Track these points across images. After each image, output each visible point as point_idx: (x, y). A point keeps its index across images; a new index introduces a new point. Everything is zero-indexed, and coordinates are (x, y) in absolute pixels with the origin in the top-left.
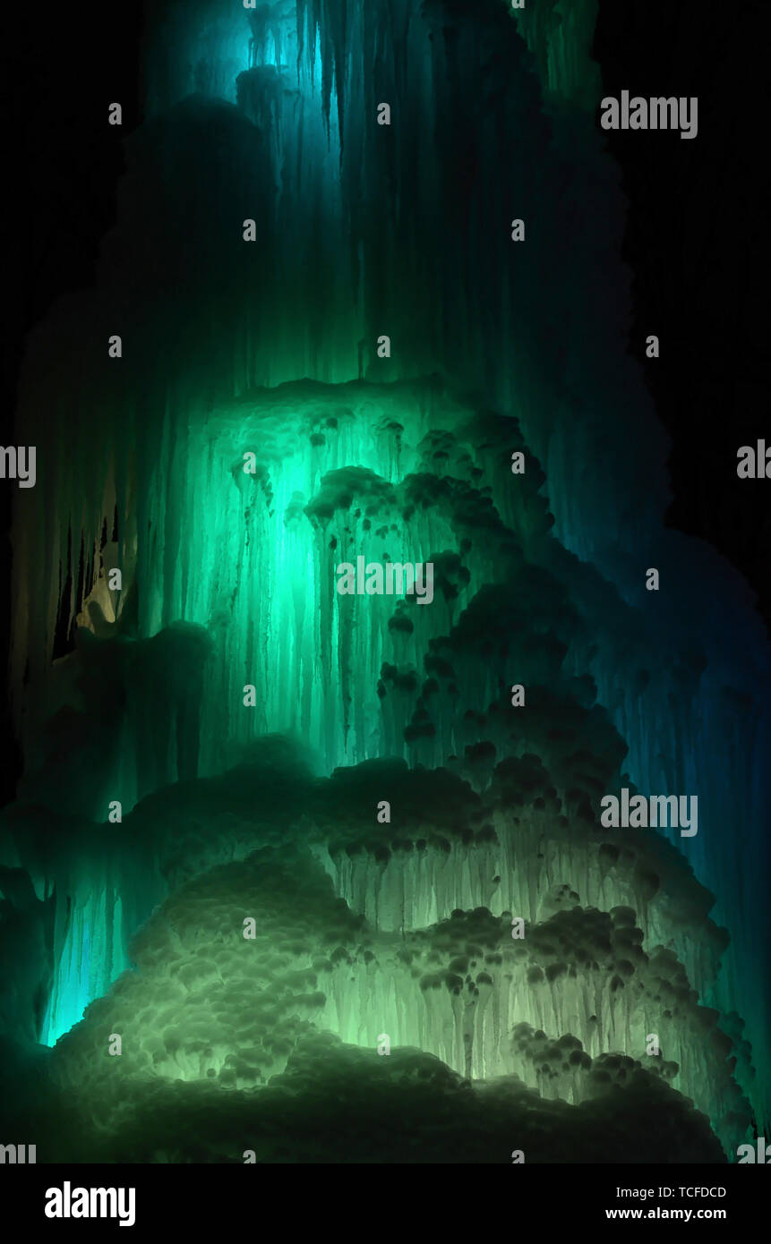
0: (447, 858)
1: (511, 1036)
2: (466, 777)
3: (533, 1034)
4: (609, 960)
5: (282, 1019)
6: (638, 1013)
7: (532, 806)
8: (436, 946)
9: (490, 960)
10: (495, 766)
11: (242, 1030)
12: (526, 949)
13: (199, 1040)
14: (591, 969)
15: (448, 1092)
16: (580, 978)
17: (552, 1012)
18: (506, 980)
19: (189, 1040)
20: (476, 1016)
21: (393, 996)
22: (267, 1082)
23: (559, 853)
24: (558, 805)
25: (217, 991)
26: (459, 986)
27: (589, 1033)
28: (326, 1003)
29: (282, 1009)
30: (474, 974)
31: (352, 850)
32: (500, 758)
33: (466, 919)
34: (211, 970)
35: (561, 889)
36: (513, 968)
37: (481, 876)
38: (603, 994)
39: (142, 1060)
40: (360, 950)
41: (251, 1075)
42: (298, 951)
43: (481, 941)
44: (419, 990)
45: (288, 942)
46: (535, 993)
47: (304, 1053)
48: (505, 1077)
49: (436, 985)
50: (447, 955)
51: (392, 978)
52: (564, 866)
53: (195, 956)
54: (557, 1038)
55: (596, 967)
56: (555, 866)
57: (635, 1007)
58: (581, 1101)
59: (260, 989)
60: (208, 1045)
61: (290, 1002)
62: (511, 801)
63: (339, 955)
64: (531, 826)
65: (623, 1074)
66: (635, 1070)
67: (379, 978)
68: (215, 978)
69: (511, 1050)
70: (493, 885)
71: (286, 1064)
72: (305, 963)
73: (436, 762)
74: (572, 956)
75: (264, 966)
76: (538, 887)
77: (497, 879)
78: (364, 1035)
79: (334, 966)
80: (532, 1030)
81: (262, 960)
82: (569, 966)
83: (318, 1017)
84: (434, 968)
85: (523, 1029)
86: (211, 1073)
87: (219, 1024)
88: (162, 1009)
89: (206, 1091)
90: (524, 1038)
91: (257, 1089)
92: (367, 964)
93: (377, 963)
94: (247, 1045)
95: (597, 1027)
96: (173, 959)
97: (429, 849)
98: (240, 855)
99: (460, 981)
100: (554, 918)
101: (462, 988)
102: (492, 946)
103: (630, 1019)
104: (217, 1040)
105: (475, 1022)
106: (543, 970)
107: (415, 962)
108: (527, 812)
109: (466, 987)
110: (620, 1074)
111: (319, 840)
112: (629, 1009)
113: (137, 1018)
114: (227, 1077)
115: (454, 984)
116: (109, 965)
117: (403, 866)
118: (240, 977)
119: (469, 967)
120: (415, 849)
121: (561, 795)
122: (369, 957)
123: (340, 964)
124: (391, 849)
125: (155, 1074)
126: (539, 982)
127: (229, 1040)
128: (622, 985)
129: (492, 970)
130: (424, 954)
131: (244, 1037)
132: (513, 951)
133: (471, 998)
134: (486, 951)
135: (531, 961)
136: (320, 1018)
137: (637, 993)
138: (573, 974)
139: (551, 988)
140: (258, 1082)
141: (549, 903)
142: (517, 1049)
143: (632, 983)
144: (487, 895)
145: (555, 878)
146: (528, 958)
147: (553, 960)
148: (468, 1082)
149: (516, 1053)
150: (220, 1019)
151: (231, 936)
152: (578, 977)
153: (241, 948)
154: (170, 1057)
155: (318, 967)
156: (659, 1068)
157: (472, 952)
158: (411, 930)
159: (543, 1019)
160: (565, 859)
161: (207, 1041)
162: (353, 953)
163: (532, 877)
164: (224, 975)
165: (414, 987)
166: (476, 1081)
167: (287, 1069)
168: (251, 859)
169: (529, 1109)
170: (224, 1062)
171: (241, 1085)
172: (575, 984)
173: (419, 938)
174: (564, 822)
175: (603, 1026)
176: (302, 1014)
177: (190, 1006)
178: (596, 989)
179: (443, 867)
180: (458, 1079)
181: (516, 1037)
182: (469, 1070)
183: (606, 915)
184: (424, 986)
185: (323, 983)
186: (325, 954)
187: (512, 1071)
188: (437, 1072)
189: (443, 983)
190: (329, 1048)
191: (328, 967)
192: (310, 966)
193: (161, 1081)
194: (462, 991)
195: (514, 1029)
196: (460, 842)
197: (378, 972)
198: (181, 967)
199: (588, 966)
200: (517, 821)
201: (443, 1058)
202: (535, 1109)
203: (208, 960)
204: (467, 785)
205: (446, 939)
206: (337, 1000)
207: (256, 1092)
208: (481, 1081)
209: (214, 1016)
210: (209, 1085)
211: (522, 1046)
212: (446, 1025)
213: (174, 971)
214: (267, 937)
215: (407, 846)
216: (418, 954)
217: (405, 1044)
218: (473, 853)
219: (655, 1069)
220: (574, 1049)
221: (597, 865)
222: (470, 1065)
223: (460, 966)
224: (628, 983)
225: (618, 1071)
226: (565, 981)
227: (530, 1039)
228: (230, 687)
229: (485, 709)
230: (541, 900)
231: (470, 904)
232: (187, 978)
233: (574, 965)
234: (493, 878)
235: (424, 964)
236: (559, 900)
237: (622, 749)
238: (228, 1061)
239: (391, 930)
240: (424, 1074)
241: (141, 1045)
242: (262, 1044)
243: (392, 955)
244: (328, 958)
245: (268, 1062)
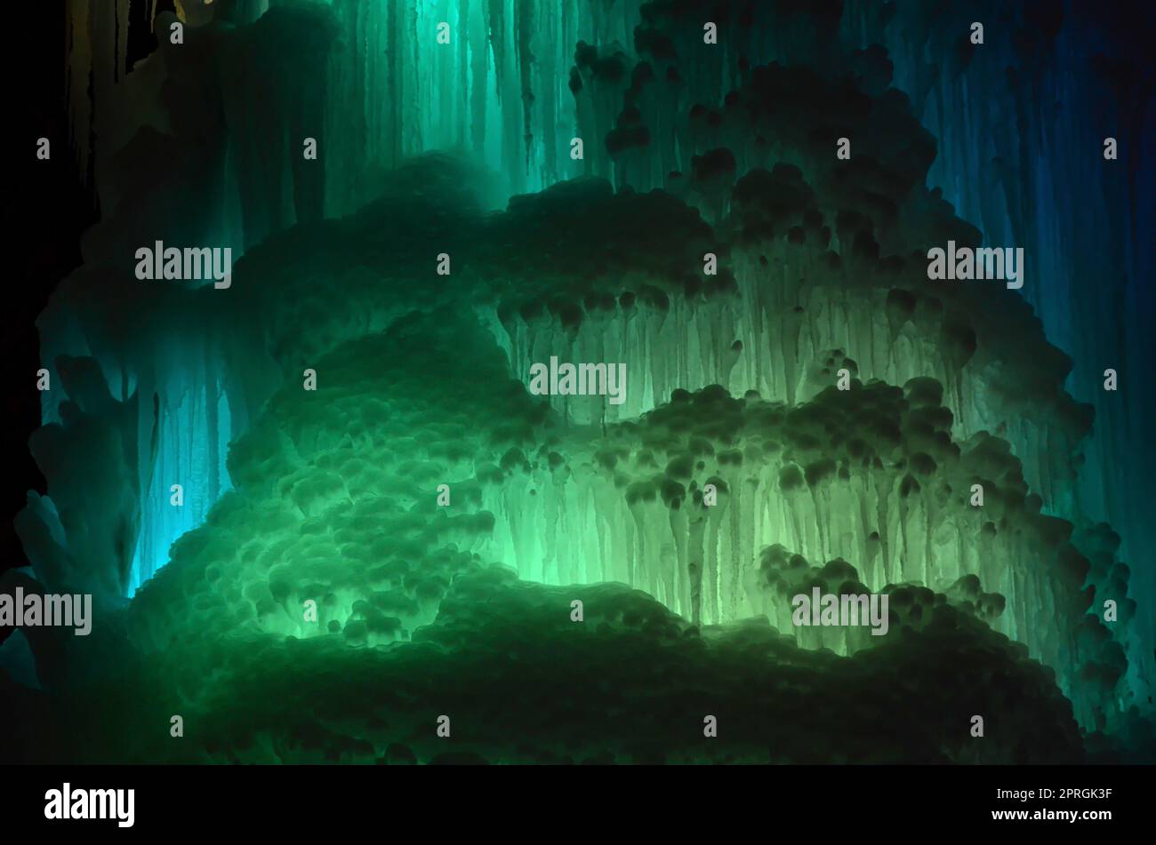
0: (664, 318)
1: (758, 565)
2: (695, 201)
3: (788, 560)
4: (897, 453)
5: (432, 550)
6: (947, 527)
7: (786, 238)
8: (649, 442)
9: (723, 459)
10: (735, 184)
11: (375, 566)
12: (779, 442)
13: (317, 582)
14: (871, 467)
15: (665, 643)
16: (855, 480)
17: (817, 528)
18: (749, 486)
19: (304, 583)
20: (706, 538)
21: (592, 514)
22: (410, 636)
23: (829, 303)
24: (825, 236)
25: (342, 515)
26: (680, 497)
27: (869, 560)
28: (496, 527)
29: (432, 536)
30: (701, 478)
31: (529, 311)
32: (742, 171)
33: (691, 402)
34: (335, 486)
35: (831, 356)
36: (760, 469)
37: (715, 342)
38: (890, 500)
39: (244, 613)
40: (543, 451)
41: (387, 627)
42: (454, 455)
43: (712, 433)
44: (626, 503)
45: (441, 444)
46: (791, 503)
47: (460, 597)
48: (748, 621)
49: (649, 496)
50: (664, 454)
51: (590, 490)
52: (837, 322)
53: (313, 467)
54: (822, 565)
55: (878, 464)
56: (822, 324)
57: (942, 519)
58: (857, 649)
59: (402, 510)
60: (329, 588)
61: (445, 525)
62: (755, 232)
63: (512, 459)
64: (786, 267)
65: (917, 611)
66: (935, 606)
67: (571, 489)
68: (340, 497)
69: (758, 583)
70: (732, 353)
71: (437, 612)
72: (466, 471)
73: (655, 182)
74: (843, 449)
75: (408, 478)
76: (797, 354)
77: (738, 345)
78: (553, 568)
79: (506, 474)
80: (787, 554)
81: (404, 471)
82: (839, 464)
83: (485, 544)
84: (646, 473)
85: (774, 555)
86: (334, 626)
87: (345, 559)
88: (270, 541)
89: (325, 651)
90: (776, 566)
91: (395, 646)
92: (552, 470)
93: (568, 469)
94: (383, 587)
95: (879, 544)
96: (285, 473)
97: (639, 305)
98: (377, 325)
99: (681, 490)
100: (819, 396)
101: (684, 498)
102: (726, 439)
103: (934, 535)
104: (341, 582)
105: (705, 547)
106: (802, 471)
107: (622, 466)
108: (779, 247)
109: (689, 497)
110: (911, 613)
111: (485, 300)
112: (931, 521)
113: (239, 554)
114: (354, 631)
115: (672, 494)
116: (215, 485)
117: (602, 331)
118: (374, 494)
119: (695, 470)
120: (618, 306)
121: (830, 221)
122: (555, 460)
123: (514, 471)
124: (584, 309)
125: (259, 630)
126: (796, 487)
127: (356, 580)
128: (917, 488)
129: (727, 473)
130: (633, 455)
131: (378, 576)
132: (759, 445)
133: (698, 512)
134: (718, 447)
135: (786, 458)
136: (488, 548)
137: (942, 500)
138: (845, 475)
139: (814, 495)
140: (398, 637)
141: (814, 377)
142: (766, 580)
143: (935, 482)
144: (725, 368)
145: (822, 341)
146: (781, 453)
147: (815, 456)
148: (694, 629)
149: (765, 587)
150: (347, 553)
151: (363, 439)
152: (852, 478)
153: (376, 454)
154: (279, 606)
155: (483, 477)
156: (975, 603)
157: (697, 448)
158: (618, 422)
159: (804, 539)
160: (837, 311)
161: (326, 583)
162: (531, 456)
163: (788, 341)
164: (353, 493)
165: (621, 503)
166: (708, 628)
167: (438, 618)
168: (392, 331)
169: (780, 663)
170: (351, 612)
171: (374, 641)
172: (849, 488)
173: (625, 432)
174: (834, 260)
175: (890, 545)
176: (462, 543)
177: (307, 536)
178: (879, 495)
179: (659, 331)
180: (681, 625)
181: (765, 565)
182: (697, 613)
183: (896, 391)
184: (632, 498)
185: (491, 499)
186: (494, 459)
187: (760, 611)
188: (649, 616)
189: (658, 494)
190: (497, 588)
191: (497, 477)
192: (472, 476)
193: (268, 639)
194: (682, 504)
195: (761, 555)
196: (682, 295)
197: (570, 480)
198: (296, 484)
199: (866, 463)
200: (763, 260)
201: (661, 598)
202: (789, 663)
203: (331, 473)
204: (695, 212)
205: (662, 431)
206: (513, 522)
207: (394, 650)
208: (715, 627)
209: (338, 549)
210: (330, 642)
211: (773, 577)
212: (665, 551)
213: (286, 489)
214: (412, 438)
215: (607, 303)
216: (624, 454)
217: (610, 579)
218: (701, 309)
219: (968, 604)
220: (846, 579)
221: (885, 320)
222: (699, 605)
223: (681, 469)
224: (927, 485)
225: (908, 609)
226: (834, 487)
227: (784, 568)
229: (722, 103)
230: (804, 373)
231: (698, 381)
232: (303, 498)
233: (846, 462)
234: (733, 342)
235: (633, 469)
236: (826, 371)
237: (926, 150)
238: (357, 608)
239: (589, 422)
240: (631, 619)
241: (243, 593)
242: (402, 585)
243: (588, 457)
244: (497, 463)
245: (411, 609)
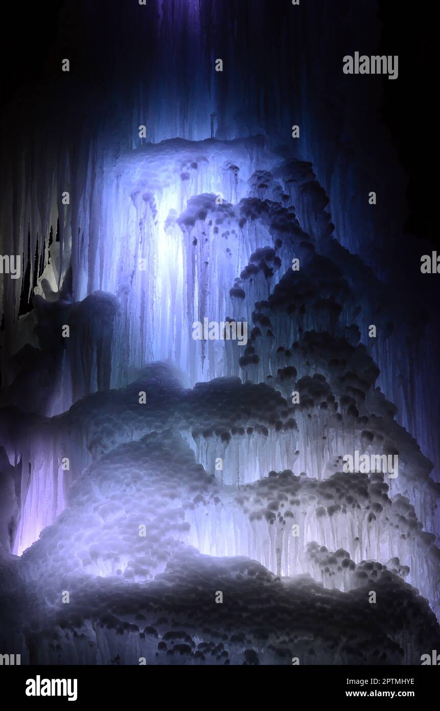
0: (266, 439)
1: (305, 550)
2: (278, 388)
3: (319, 549)
4: (367, 503)
5: (163, 539)
6: (385, 536)
7: (319, 407)
8: (259, 494)
9: (292, 503)
10: (296, 382)
11: (138, 545)
12: (316, 496)
13: (112, 551)
14: (356, 508)
15: (266, 584)
16: (349, 514)
17: (331, 534)
18: (302, 515)
19: (105, 552)
20: (284, 537)
21: (232, 525)
22: (154, 577)
23: (336, 436)
24: (336, 407)
25: (122, 522)
26: (274, 519)
27: (354, 548)
28: (191, 529)
29: (163, 532)
30: (282, 511)
31: (207, 434)
32: (299, 377)
33: (278, 477)
34: (118, 509)
35: (337, 459)
36: (307, 508)
37: (287, 450)
38: (363, 524)
39: (76, 564)
40: (212, 496)
41: (143, 573)
42: (173, 497)
43: (287, 491)
44: (248, 521)
45: (167, 491)
46: (321, 523)
47: (176, 560)
48: (302, 575)
49: (259, 518)
50: (266, 499)
51: (232, 514)
52: (339, 443)
53: (108, 500)
54: (334, 551)
55: (359, 507)
56: (333, 444)
57: (383, 532)
58: (349, 590)
59: (149, 520)
60: (117, 555)
61: (168, 528)
62: (306, 403)
63: (198, 499)
64: (319, 419)
65: (375, 573)
66: (382, 571)
67: (223, 513)
68: (121, 514)
69: (306, 558)
70: (295, 456)
71: (166, 567)
72: (177, 504)
73: (259, 380)
74: (344, 500)
75: (152, 506)
76: (323, 457)
77: (297, 452)
78: (214, 549)
79: (196, 506)
80: (319, 546)
81: (150, 503)
82: (342, 506)
83: (185, 538)
84: (258, 508)
85: (313, 546)
86: (119, 572)
87: (123, 542)
88: (88, 533)
89: (115, 583)
90: (314, 551)
91: (147, 582)
92: (216, 505)
93: (222, 504)
94: (142, 555)
95: (359, 544)
96: (95, 502)
97: (255, 433)
98: (136, 437)
99: (273, 515)
100: (332, 476)
101: (275, 520)
102: (293, 494)
103: (380, 539)
104: (123, 552)
105: (283, 542)
106: (326, 509)
107: (246, 504)
108: (316, 411)
109: (278, 519)
110: (373, 574)
111: (186, 428)
112: (379, 533)
113: (73, 538)
114: (129, 575)
115: (270, 517)
116: (55, 506)
117: (238, 444)
118: (137, 513)
119: (280, 507)
120: (246, 433)
121: (337, 400)
122: (217, 500)
123: (199, 505)
124: (231, 434)
125: (84, 572)
126: (323, 516)
127: (130, 552)
128: (375, 518)
129: (294, 509)
130: (251, 499)
131: (139, 550)
132: (307, 497)
133: (281, 526)
134: (290, 497)
135: (318, 503)
136: (187, 538)
137: (384, 524)
138: (344, 511)
139: (331, 520)
140: (148, 578)
141: (329, 467)
142: (309, 557)
143: (381, 516)
144: (291, 462)
145: (333, 452)
146: (316, 501)
147: (332, 503)
148: (278, 579)
149: (309, 560)
150: (124, 539)
151: (131, 488)
152: (348, 513)
153: (137, 495)
154: (93, 562)
155: (185, 507)
156: (398, 570)
157: (281, 497)
158: (243, 484)
159: (326, 539)
160: (340, 439)
161: (116, 552)
162: (207, 498)
163: (320, 450)
164: (127, 512)
165: (246, 519)
166: (284, 578)
167: (166, 570)
168: (144, 440)
169: (317, 595)
170: (127, 565)
171: (138, 580)
172: (346, 518)
173: (248, 489)
174: (339, 417)
175: (363, 545)
176: (176, 536)
177: (106, 531)
178: (359, 521)
179: (263, 445)
180: (272, 576)
181: (309, 551)
182: (279, 571)
183: (365, 475)
184: (252, 519)
185: (188, 517)
186: (189, 499)
187: (306, 571)
188: (259, 572)
189: (263, 517)
190: (192, 557)
191: (192, 507)
192: (180, 506)
193: (88, 577)
194: (274, 522)
195: (308, 545)
196: (274, 430)
197: (223, 510)
198: (100, 507)
199: (354, 506)
200: (310, 416)
201: (263, 563)
202: (320, 595)
203: (117, 503)
204: (279, 394)
205: (265, 489)
206: (197, 527)
207: (147, 584)
208: (287, 577)
209: (121, 537)
210: (118, 579)
211: (313, 556)
212: (265, 542)
213: (96, 509)
214: (153, 488)
215: (241, 432)
216: (248, 499)
217: (240, 554)
218: (282, 436)
219: (395, 570)
220: (345, 558)
221: (360, 444)
222: (280, 567)
223: (274, 507)
224: (378, 517)
225: (371, 572)
226: (339, 515)
227: (317, 552)
228: (130, 333)
229: (290, 346)
230: (325, 466)
231: (280, 469)
232: (104, 513)
233: (345, 506)
234: (295, 452)
235: (252, 505)
236: (336, 465)
237: (376, 372)
238: (129, 565)
239: (231, 484)
240: (251, 573)
241: (75, 555)
242: (150, 554)
243: (231, 500)
244: (191, 501)
245: (154, 565)
